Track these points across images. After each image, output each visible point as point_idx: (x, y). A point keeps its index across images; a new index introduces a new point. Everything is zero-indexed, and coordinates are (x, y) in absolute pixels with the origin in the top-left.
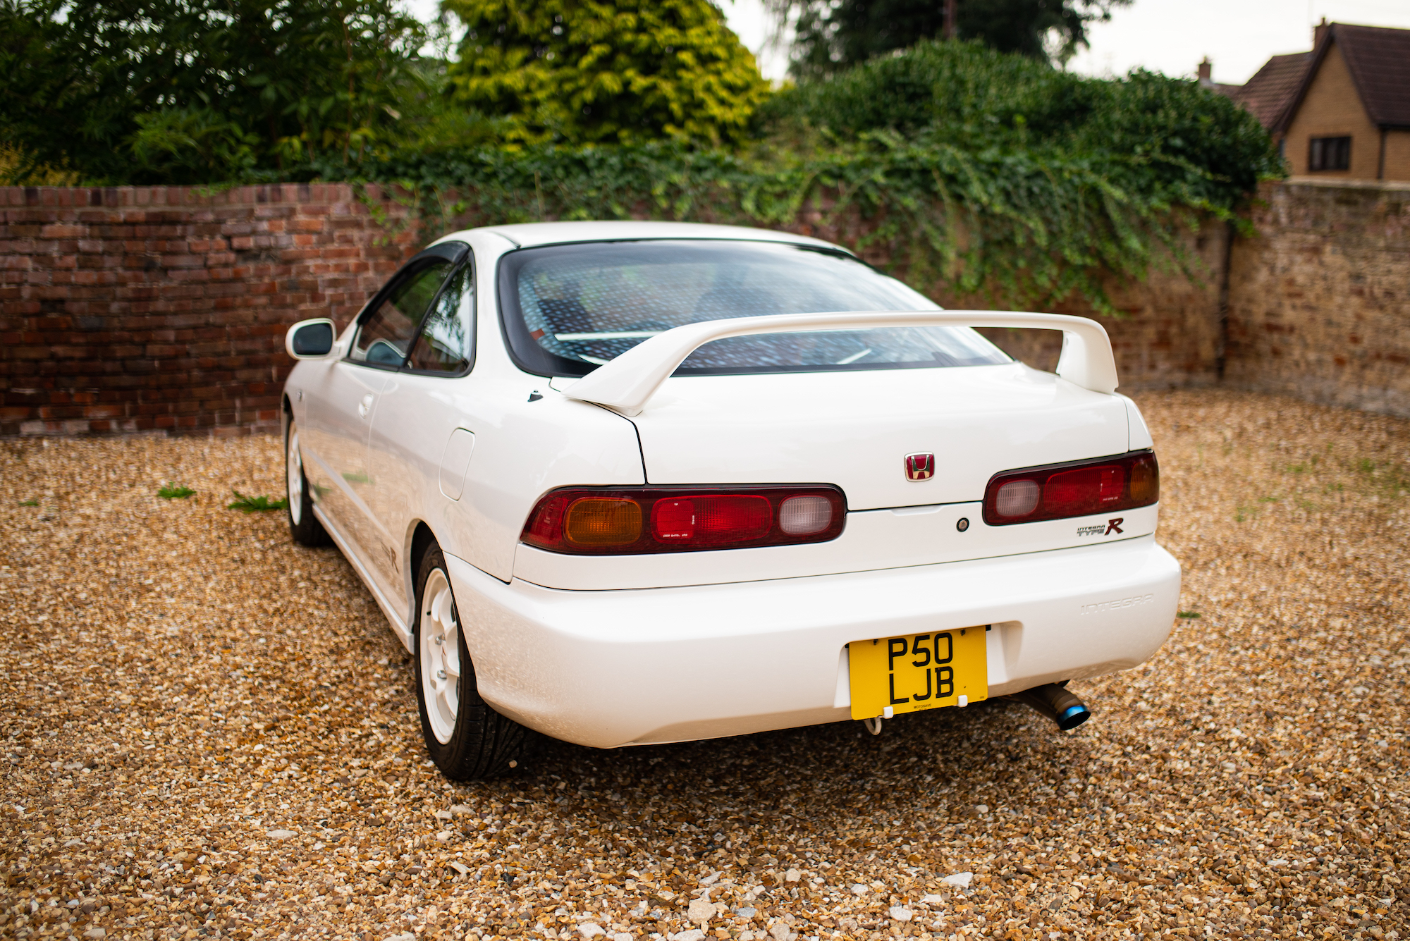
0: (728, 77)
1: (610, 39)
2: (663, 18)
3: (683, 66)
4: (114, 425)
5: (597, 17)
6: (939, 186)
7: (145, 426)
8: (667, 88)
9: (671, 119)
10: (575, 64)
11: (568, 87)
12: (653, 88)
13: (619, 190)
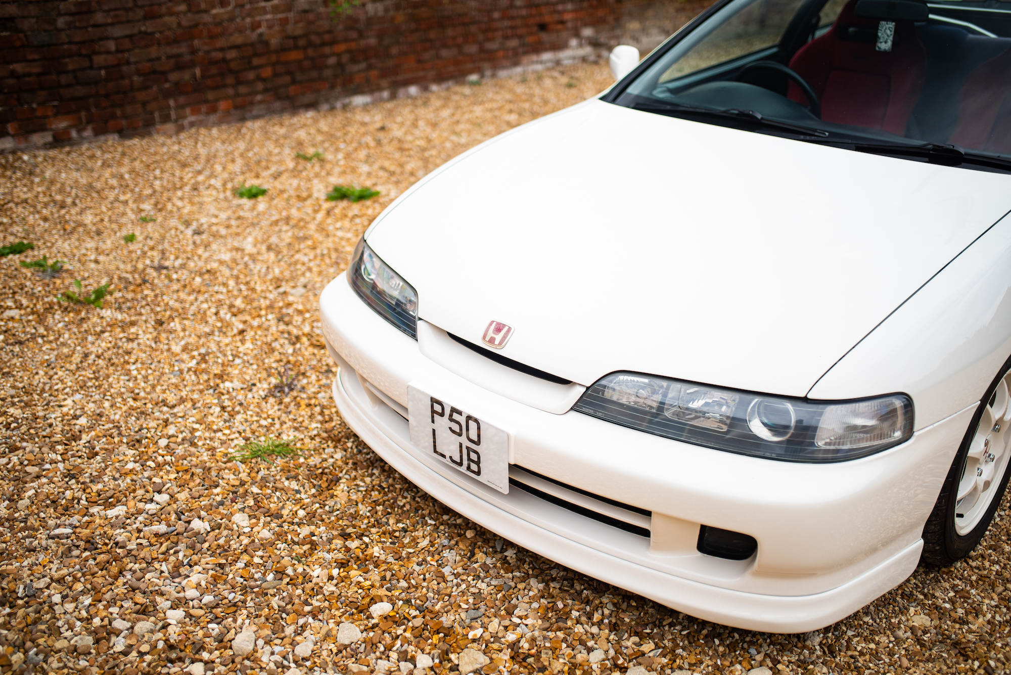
4: (74, 134)
7: (100, 131)
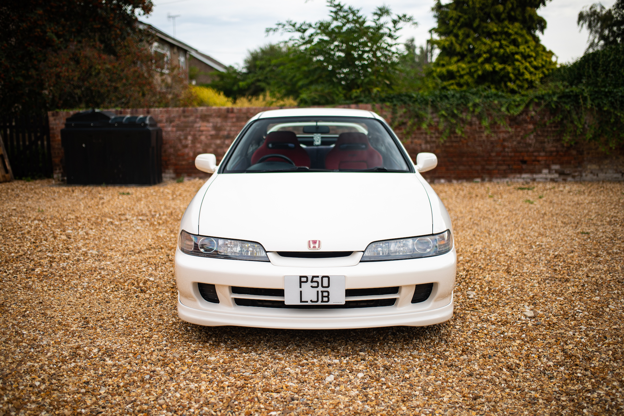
0: (535, 63)
1: (489, 51)
2: (510, 43)
3: (517, 60)
5: (485, 44)
6: (581, 101)
8: (509, 69)
9: (510, 80)
10: (476, 62)
11: (473, 70)
12: (504, 68)
13: (458, 105)
